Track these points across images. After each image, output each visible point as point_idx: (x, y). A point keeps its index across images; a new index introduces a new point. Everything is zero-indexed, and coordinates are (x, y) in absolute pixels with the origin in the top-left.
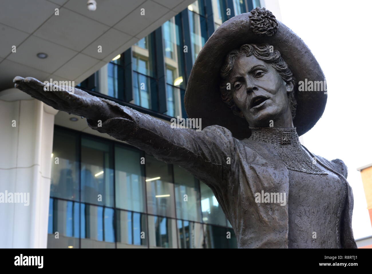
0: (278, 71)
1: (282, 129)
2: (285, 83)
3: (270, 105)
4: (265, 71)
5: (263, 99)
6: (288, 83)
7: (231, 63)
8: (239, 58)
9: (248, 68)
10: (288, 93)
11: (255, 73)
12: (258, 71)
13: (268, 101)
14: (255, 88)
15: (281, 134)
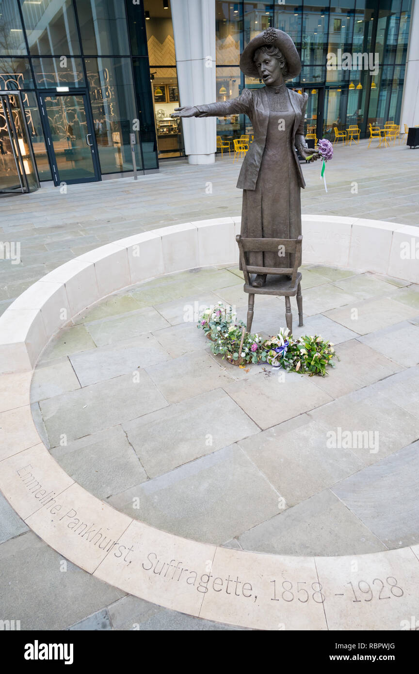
0: (277, 59)
1: (276, 87)
2: (280, 63)
3: (270, 78)
4: (270, 61)
5: (267, 76)
6: (282, 63)
7: (256, 56)
8: (259, 53)
9: (263, 60)
10: (282, 68)
11: (266, 62)
12: (267, 61)
13: (270, 76)
14: (264, 71)
15: (275, 90)
